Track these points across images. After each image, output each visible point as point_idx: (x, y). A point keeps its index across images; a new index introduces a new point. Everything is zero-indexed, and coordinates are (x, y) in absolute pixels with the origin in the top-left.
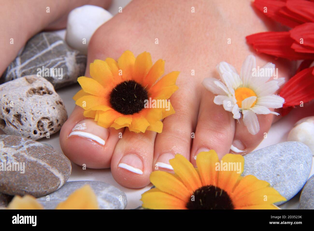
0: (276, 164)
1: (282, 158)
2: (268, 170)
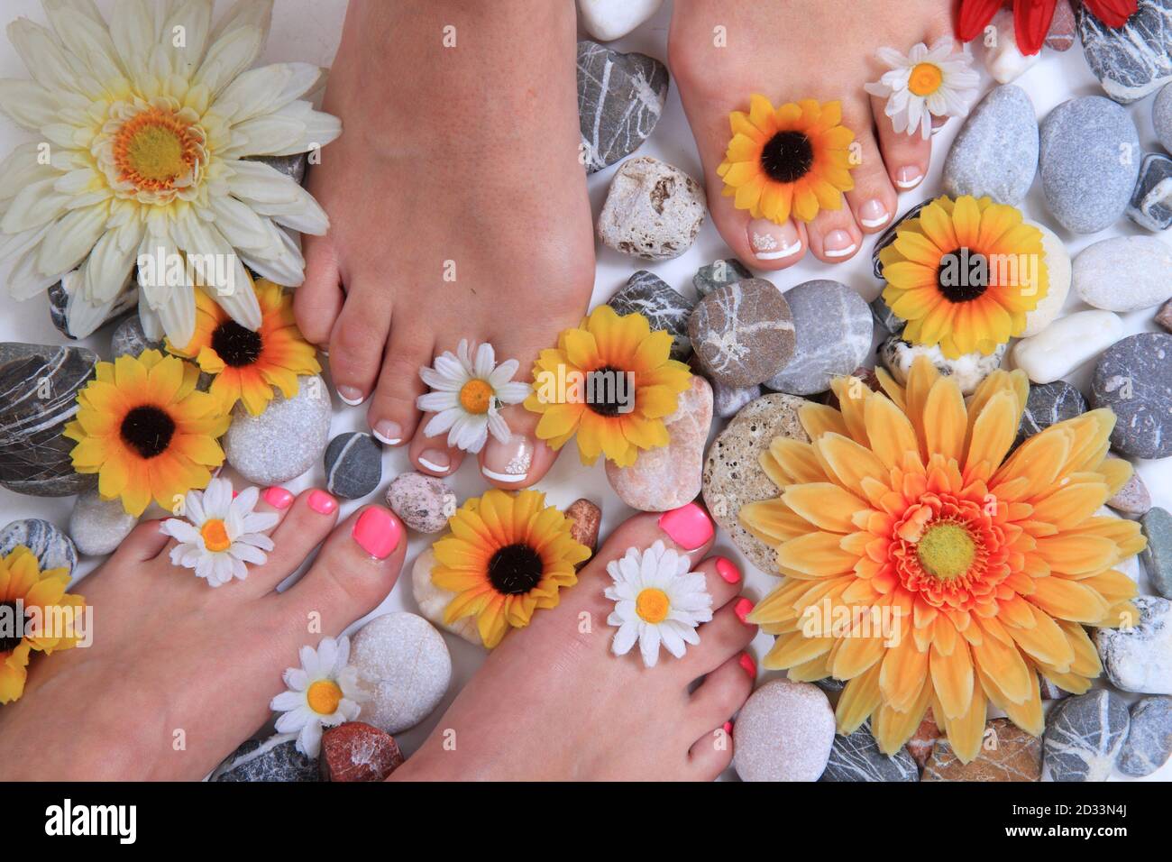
0: (1000, 155)
1: (1004, 142)
2: (996, 170)
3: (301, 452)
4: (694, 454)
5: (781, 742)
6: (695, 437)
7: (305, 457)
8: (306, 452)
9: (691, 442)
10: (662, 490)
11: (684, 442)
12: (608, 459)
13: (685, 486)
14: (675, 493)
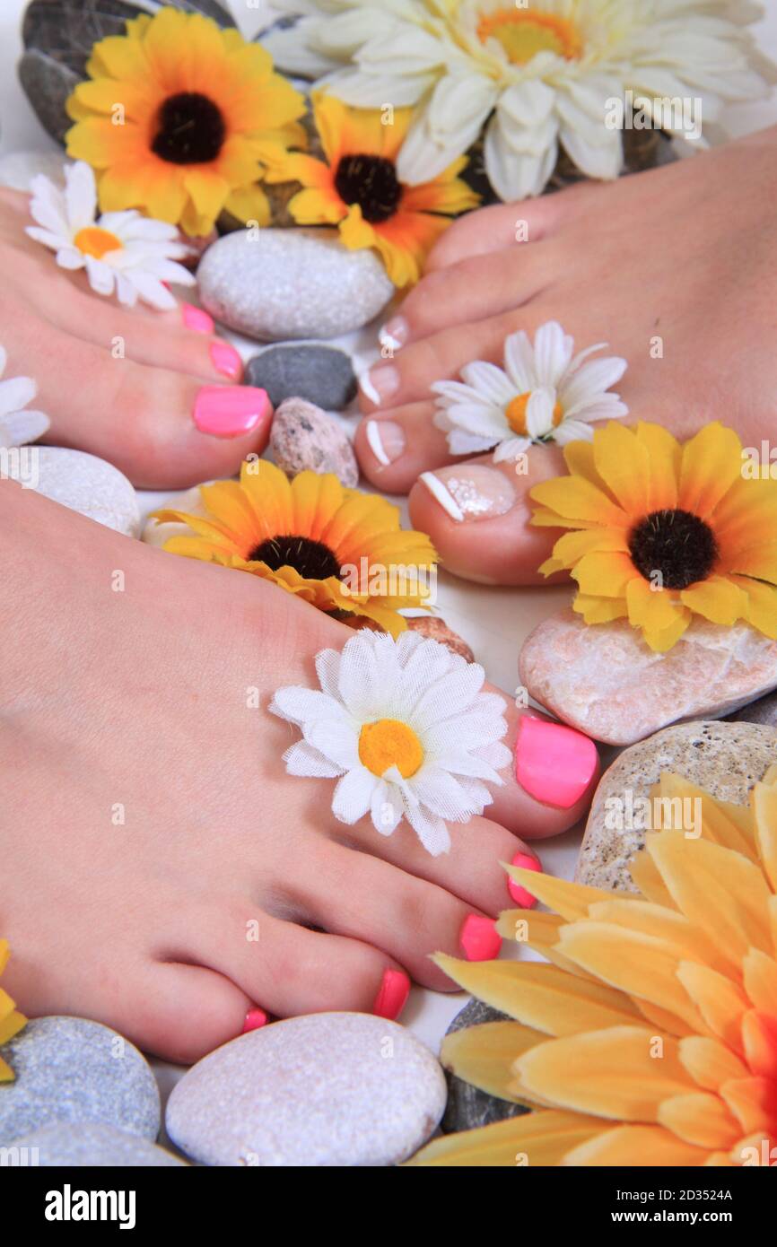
3: (278, 291)
4: (675, 696)
5: (299, 1068)
6: (701, 680)
7: (275, 300)
8: (282, 297)
9: (690, 680)
10: (584, 679)
11: (681, 671)
12: (573, 575)
13: (618, 704)
14: (594, 697)
